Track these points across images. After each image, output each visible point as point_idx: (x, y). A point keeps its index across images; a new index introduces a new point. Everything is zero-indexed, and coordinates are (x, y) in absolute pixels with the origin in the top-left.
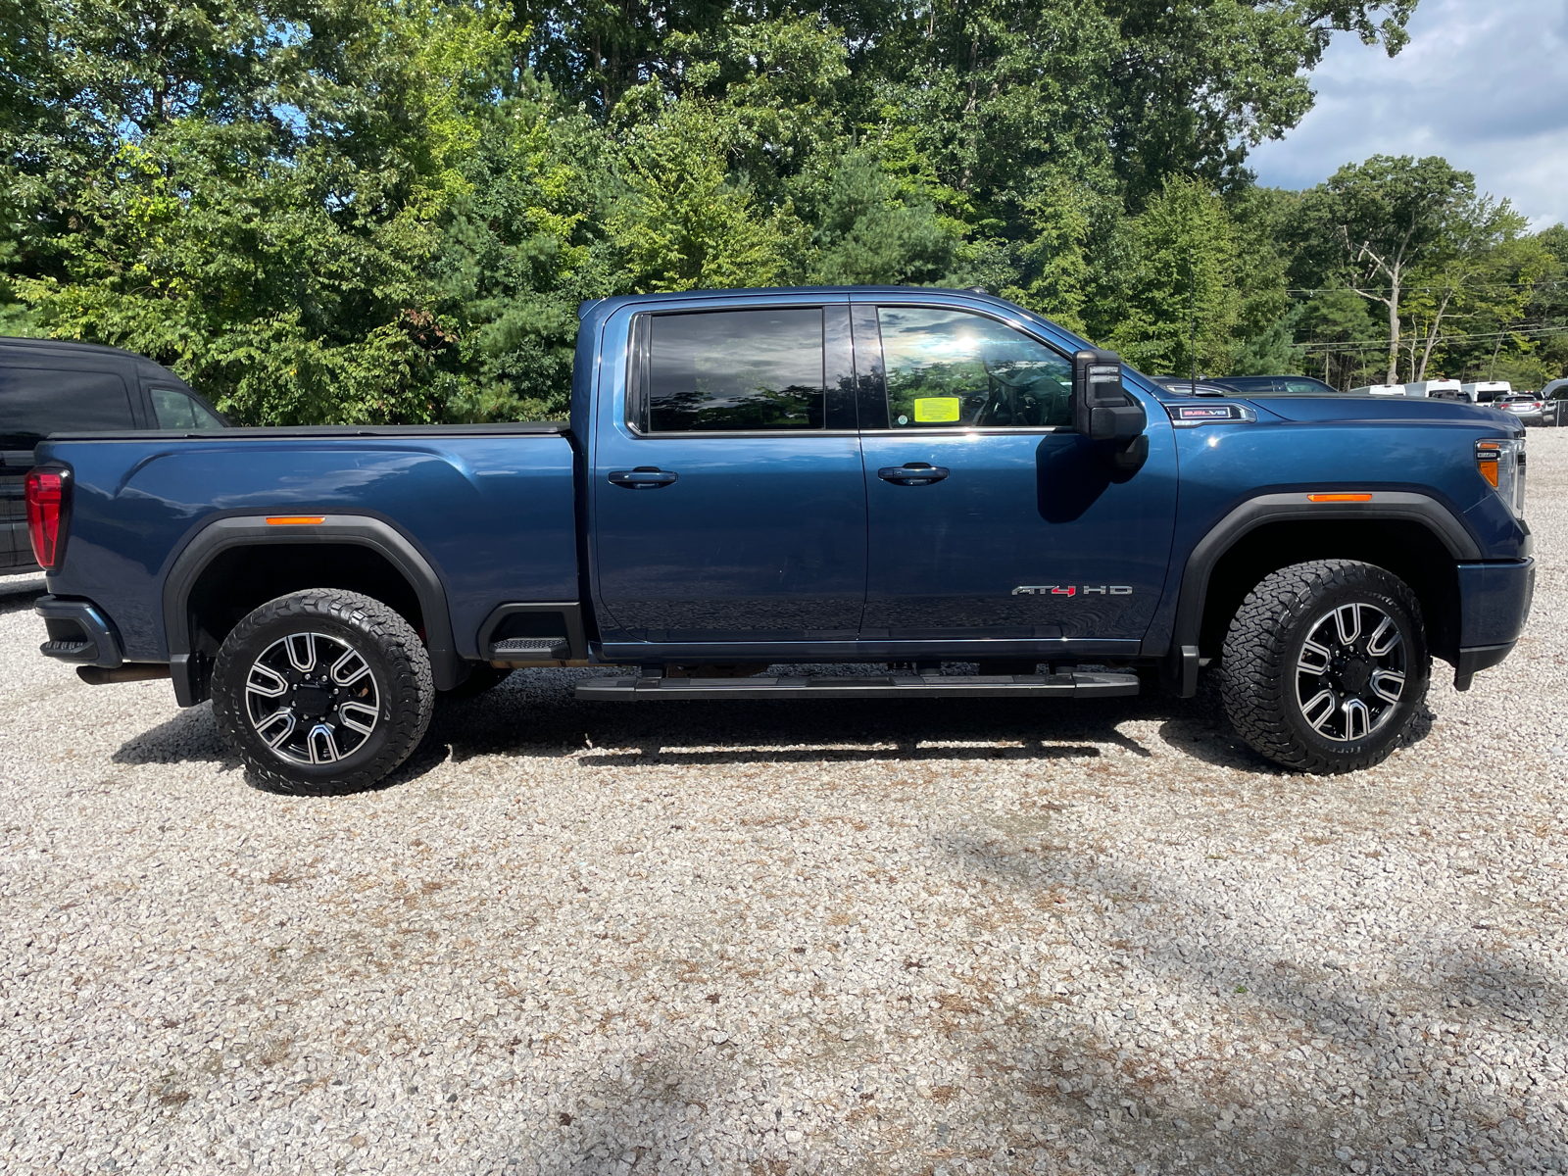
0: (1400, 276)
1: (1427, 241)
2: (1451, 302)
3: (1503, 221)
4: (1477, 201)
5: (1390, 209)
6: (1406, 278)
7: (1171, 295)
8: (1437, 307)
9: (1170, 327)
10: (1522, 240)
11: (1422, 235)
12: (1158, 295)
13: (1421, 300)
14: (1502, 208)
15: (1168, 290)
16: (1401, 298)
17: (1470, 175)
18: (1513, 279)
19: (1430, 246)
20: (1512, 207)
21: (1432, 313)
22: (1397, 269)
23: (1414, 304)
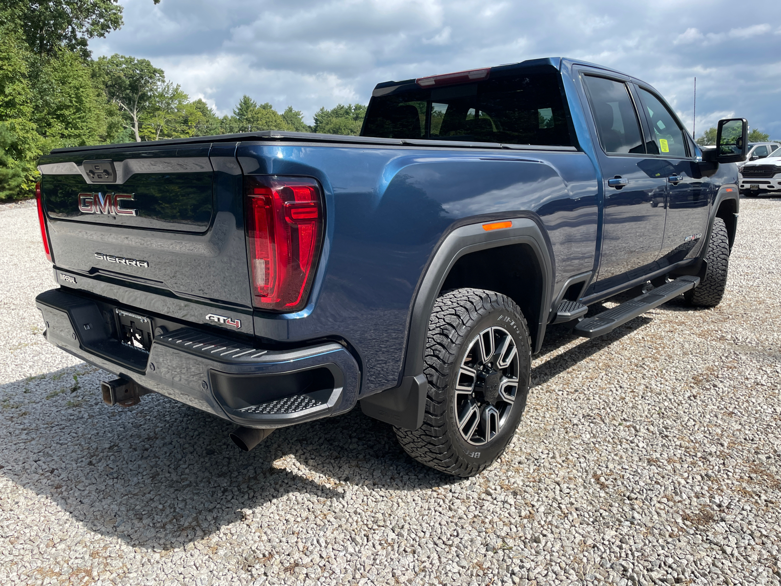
0: (137, 117)
1: (145, 101)
2: (161, 131)
3: (177, 95)
4: (166, 84)
5: (128, 82)
6: (139, 118)
7: (74, 113)
8: (156, 134)
9: (77, 132)
10: (187, 105)
11: (143, 97)
12: (67, 113)
13: (149, 129)
14: (177, 89)
15: (72, 110)
16: (140, 127)
17: (162, 71)
18: (186, 122)
19: (147, 104)
20: (180, 89)
21: (154, 136)
22: (135, 113)
23: (146, 131)
